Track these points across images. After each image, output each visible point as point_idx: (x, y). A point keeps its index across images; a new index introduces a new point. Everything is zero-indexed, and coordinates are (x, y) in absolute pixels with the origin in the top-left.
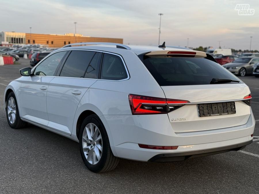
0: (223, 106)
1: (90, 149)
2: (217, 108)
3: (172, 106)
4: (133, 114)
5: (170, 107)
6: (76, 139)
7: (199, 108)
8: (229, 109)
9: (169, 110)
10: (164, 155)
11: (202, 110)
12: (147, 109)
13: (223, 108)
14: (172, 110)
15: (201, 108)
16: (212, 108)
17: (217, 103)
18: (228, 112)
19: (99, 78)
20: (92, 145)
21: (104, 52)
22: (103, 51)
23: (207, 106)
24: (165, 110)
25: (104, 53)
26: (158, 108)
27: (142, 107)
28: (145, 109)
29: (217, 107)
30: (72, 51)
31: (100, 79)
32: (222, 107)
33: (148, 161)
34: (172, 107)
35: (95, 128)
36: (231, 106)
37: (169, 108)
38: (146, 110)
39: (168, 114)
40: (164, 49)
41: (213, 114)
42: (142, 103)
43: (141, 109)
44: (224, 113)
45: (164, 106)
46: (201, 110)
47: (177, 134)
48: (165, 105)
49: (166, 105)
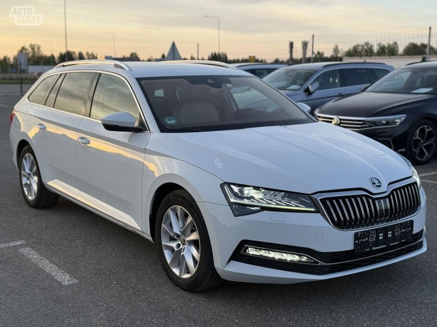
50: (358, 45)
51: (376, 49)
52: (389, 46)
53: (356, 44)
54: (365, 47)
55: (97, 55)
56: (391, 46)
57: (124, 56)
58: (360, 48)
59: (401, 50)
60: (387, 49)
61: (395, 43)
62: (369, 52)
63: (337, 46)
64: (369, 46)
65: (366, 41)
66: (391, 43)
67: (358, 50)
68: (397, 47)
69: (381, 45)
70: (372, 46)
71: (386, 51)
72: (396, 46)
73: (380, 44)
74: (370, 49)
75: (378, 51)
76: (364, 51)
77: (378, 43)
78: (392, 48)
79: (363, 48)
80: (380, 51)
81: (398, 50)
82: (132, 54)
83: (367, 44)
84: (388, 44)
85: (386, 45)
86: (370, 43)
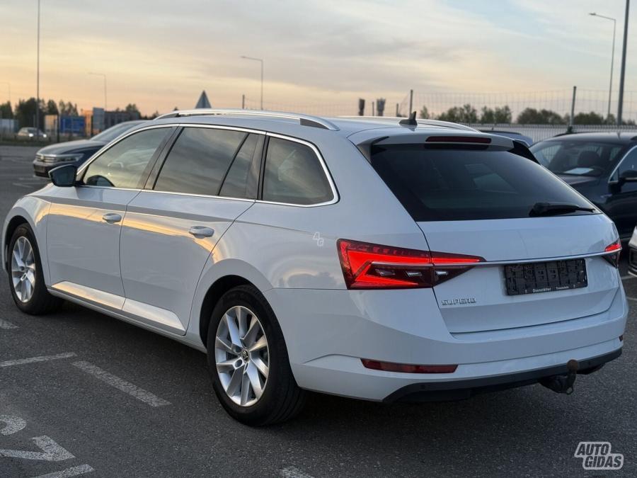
0: (559, 269)
1: (236, 368)
2: (545, 274)
3: (443, 270)
4: (349, 288)
5: (440, 273)
6: (198, 344)
7: (505, 274)
8: (572, 276)
9: (437, 279)
10: (423, 385)
11: (512, 279)
12: (384, 276)
13: (559, 273)
14: (443, 279)
15: (510, 275)
16: (534, 274)
17: (545, 263)
18: (569, 282)
19: (260, 196)
20: (241, 358)
21: (268, 134)
22: (267, 132)
23: (524, 270)
24: (427, 280)
25: (270, 137)
26: (410, 274)
27: (373, 270)
28: (380, 276)
29: (544, 271)
30: (184, 128)
31: (262, 200)
32: (557, 271)
33: (384, 400)
34: (445, 273)
35: (249, 318)
36: (576, 268)
37: (436, 274)
38: (381, 278)
39: (434, 288)
40: (413, 130)
41: (536, 287)
42: (373, 263)
43: (370, 276)
44: (561, 285)
45: (426, 270)
46: (510, 279)
47: (457, 336)
48: (426, 267)
49: (430, 267)
50: (455, 109)
51: (479, 115)
52: (499, 112)
53: (452, 106)
54: (466, 112)
55: (76, 105)
56: (502, 113)
57: (118, 109)
58: (458, 112)
59: (515, 117)
60: (495, 115)
61: (507, 108)
62: (470, 118)
63: (425, 109)
64: (471, 111)
65: (466, 104)
66: (501, 107)
67: (456, 116)
68: (510, 114)
69: (488, 110)
70: (474, 111)
71: (495, 118)
72: (508, 112)
73: (485, 108)
74: (471, 115)
75: (483, 118)
76: (463, 117)
77: (483, 106)
78: (502, 115)
79: (461, 114)
80: (485, 117)
81: (510, 118)
82: (129, 107)
83: (468, 107)
84: (496, 109)
85: (494, 110)
86: (472, 105)
